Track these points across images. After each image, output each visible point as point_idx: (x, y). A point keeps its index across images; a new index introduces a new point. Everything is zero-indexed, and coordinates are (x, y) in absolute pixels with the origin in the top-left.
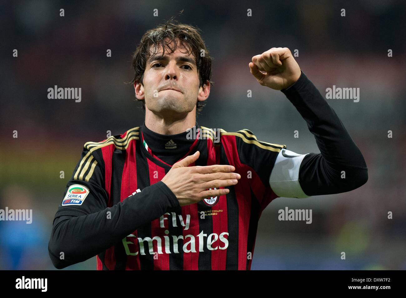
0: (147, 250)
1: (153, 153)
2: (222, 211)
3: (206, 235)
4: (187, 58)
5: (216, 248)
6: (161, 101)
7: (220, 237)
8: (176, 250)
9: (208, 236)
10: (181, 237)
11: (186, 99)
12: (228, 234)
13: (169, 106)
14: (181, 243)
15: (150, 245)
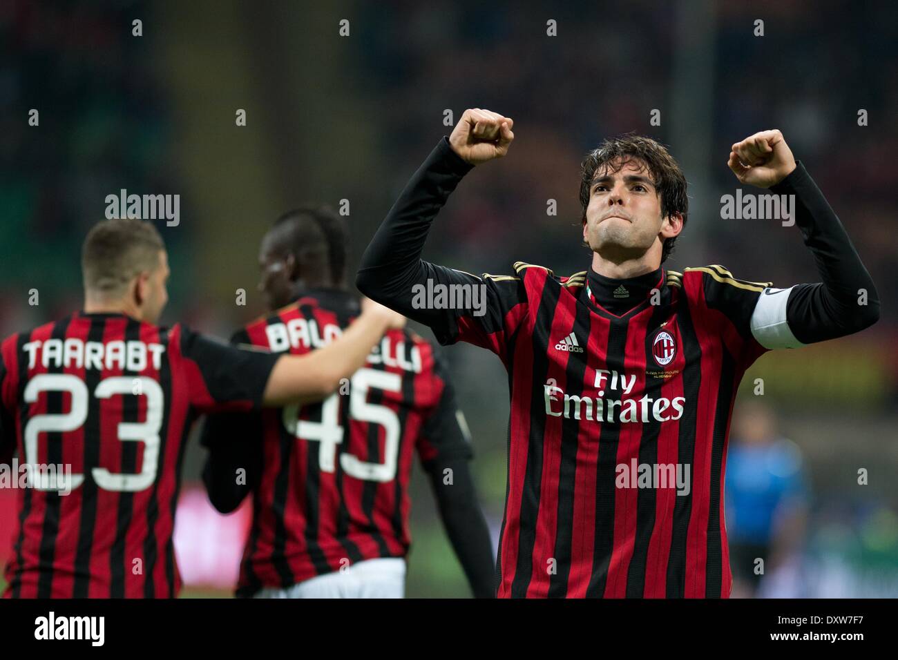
0: (572, 413)
1: (597, 301)
2: (677, 372)
3: (651, 400)
4: (639, 176)
5: (668, 418)
6: (603, 234)
7: (673, 404)
8: (610, 418)
9: (654, 401)
10: (619, 403)
11: (635, 229)
12: (684, 399)
13: (611, 239)
14: (618, 410)
15: (578, 407)
